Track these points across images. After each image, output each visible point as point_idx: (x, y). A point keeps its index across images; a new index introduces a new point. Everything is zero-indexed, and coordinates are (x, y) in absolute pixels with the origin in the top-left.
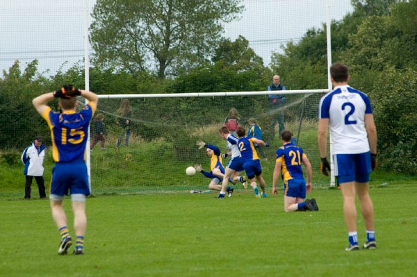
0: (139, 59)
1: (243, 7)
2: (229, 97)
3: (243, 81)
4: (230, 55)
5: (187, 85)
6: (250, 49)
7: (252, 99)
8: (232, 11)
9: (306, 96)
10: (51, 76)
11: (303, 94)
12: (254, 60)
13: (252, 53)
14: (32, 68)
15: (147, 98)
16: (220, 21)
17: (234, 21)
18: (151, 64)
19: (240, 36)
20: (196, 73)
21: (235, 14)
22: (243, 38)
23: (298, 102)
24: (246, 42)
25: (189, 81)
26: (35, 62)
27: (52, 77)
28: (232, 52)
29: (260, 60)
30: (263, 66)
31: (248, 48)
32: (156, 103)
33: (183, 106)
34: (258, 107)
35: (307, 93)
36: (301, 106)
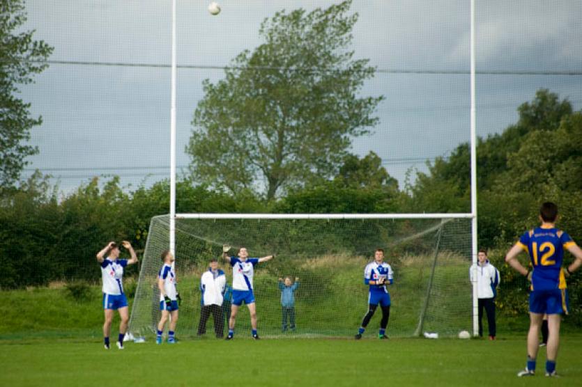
0: (246, 179)
1: (377, 119)
2: (348, 221)
3: (367, 203)
4: (358, 175)
5: (297, 206)
6: (383, 169)
7: (377, 225)
8: (363, 123)
9: (443, 222)
10: (130, 192)
11: (439, 220)
12: (387, 182)
13: (384, 175)
14: (112, 186)
15: (246, 220)
16: (348, 135)
17: (365, 136)
19: (371, 152)
20: (309, 193)
21: (367, 128)
22: (374, 154)
23: (433, 229)
24: (378, 160)
25: (299, 201)
26: (116, 179)
27: (132, 193)
28: (360, 172)
29: (393, 182)
30: (399, 191)
31: (380, 167)
32: (259, 228)
33: (293, 232)
34: (384, 232)
35: (445, 218)
36: (436, 236)
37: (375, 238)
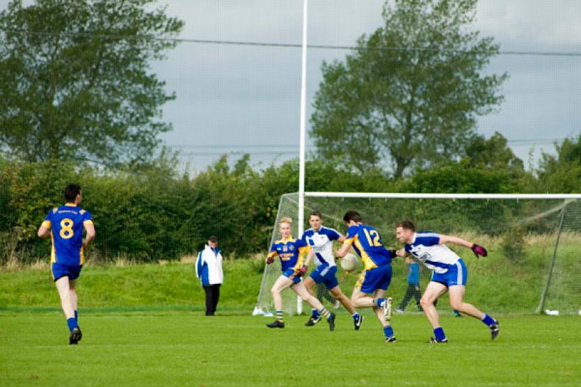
0: (372, 157)
1: (502, 97)
2: (473, 201)
3: (493, 183)
4: (484, 156)
5: (425, 185)
6: (509, 150)
7: (502, 205)
8: (488, 102)
9: (566, 202)
10: (261, 170)
11: (563, 200)
12: (513, 162)
13: (509, 155)
14: (242, 166)
15: (373, 199)
16: (473, 113)
18: (386, 164)
19: (497, 133)
20: (436, 172)
21: (492, 106)
22: (500, 135)
23: (556, 209)
24: (503, 141)
25: (427, 180)
26: (246, 157)
27: (263, 171)
28: (485, 153)
29: (519, 162)
30: (524, 172)
31: (506, 148)
32: (386, 207)
33: (419, 211)
34: (508, 212)
35: (568, 199)
36: (559, 215)
37: (500, 217)
